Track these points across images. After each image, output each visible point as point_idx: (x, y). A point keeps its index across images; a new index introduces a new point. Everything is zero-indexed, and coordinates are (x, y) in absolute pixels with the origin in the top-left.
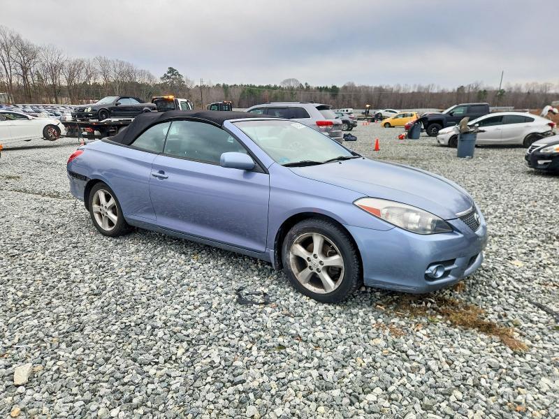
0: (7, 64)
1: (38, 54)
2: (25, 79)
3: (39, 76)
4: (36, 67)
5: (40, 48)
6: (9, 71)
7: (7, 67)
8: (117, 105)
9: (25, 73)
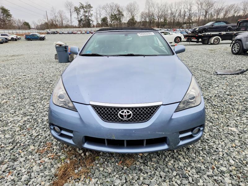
0: (200, 11)
1: (214, 5)
2: (205, 16)
3: (211, 15)
4: (212, 11)
5: (216, 2)
6: (200, 14)
7: (200, 12)
8: (212, 26)
9: (206, 14)
